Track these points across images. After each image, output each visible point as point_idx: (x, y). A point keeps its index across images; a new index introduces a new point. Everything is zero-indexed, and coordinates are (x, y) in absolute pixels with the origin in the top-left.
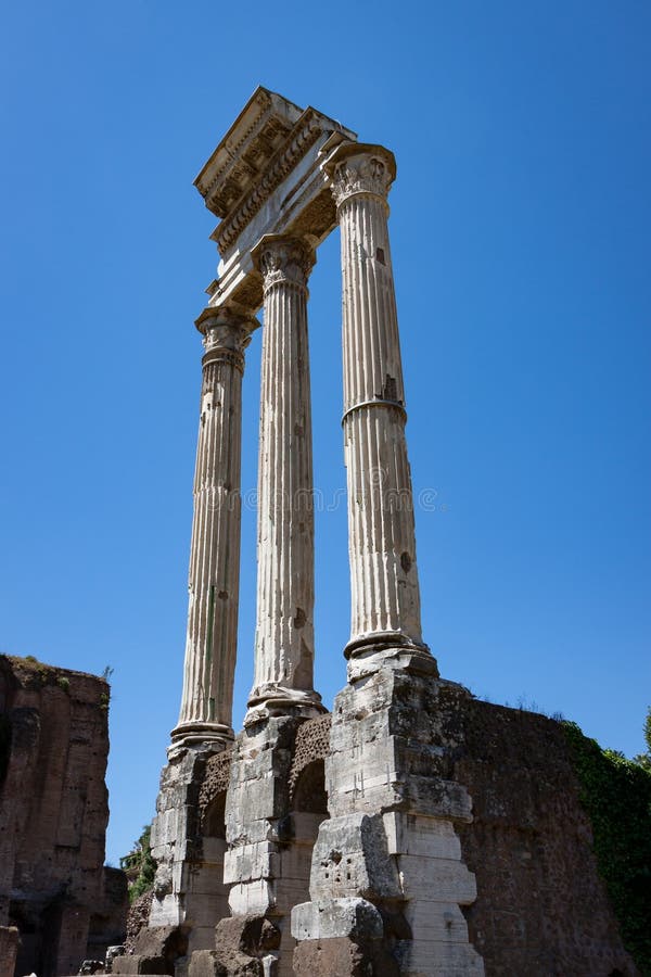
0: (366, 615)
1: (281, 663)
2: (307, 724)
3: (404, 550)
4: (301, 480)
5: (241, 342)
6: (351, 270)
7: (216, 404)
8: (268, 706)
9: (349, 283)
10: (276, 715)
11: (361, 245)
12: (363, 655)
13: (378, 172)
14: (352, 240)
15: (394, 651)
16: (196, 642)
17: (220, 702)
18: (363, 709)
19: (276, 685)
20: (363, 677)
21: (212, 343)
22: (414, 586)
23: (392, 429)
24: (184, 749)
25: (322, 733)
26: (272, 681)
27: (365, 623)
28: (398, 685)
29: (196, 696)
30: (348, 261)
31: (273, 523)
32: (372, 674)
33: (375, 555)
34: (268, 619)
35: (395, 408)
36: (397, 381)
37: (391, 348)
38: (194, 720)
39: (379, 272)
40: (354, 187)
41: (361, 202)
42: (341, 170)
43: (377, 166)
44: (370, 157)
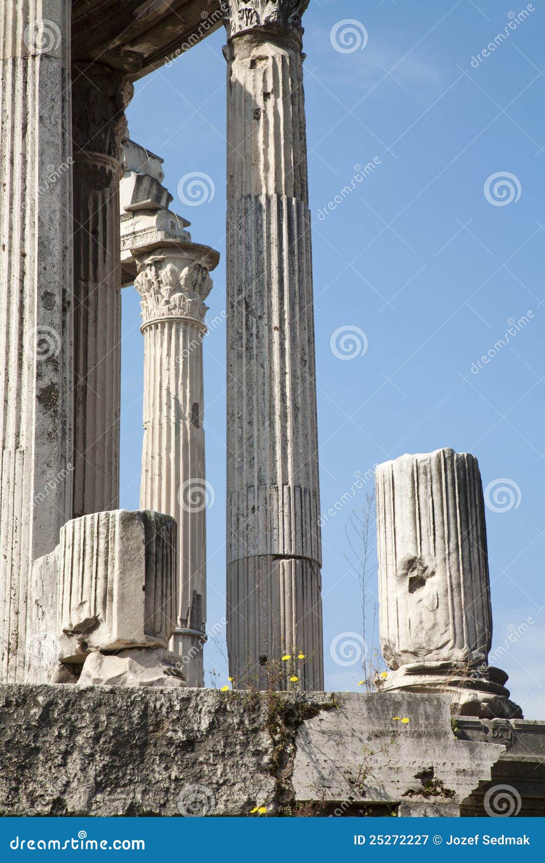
36: (203, 597)
40: (173, 303)
41: (178, 329)
42: (155, 267)
43: (200, 271)
44: (194, 260)
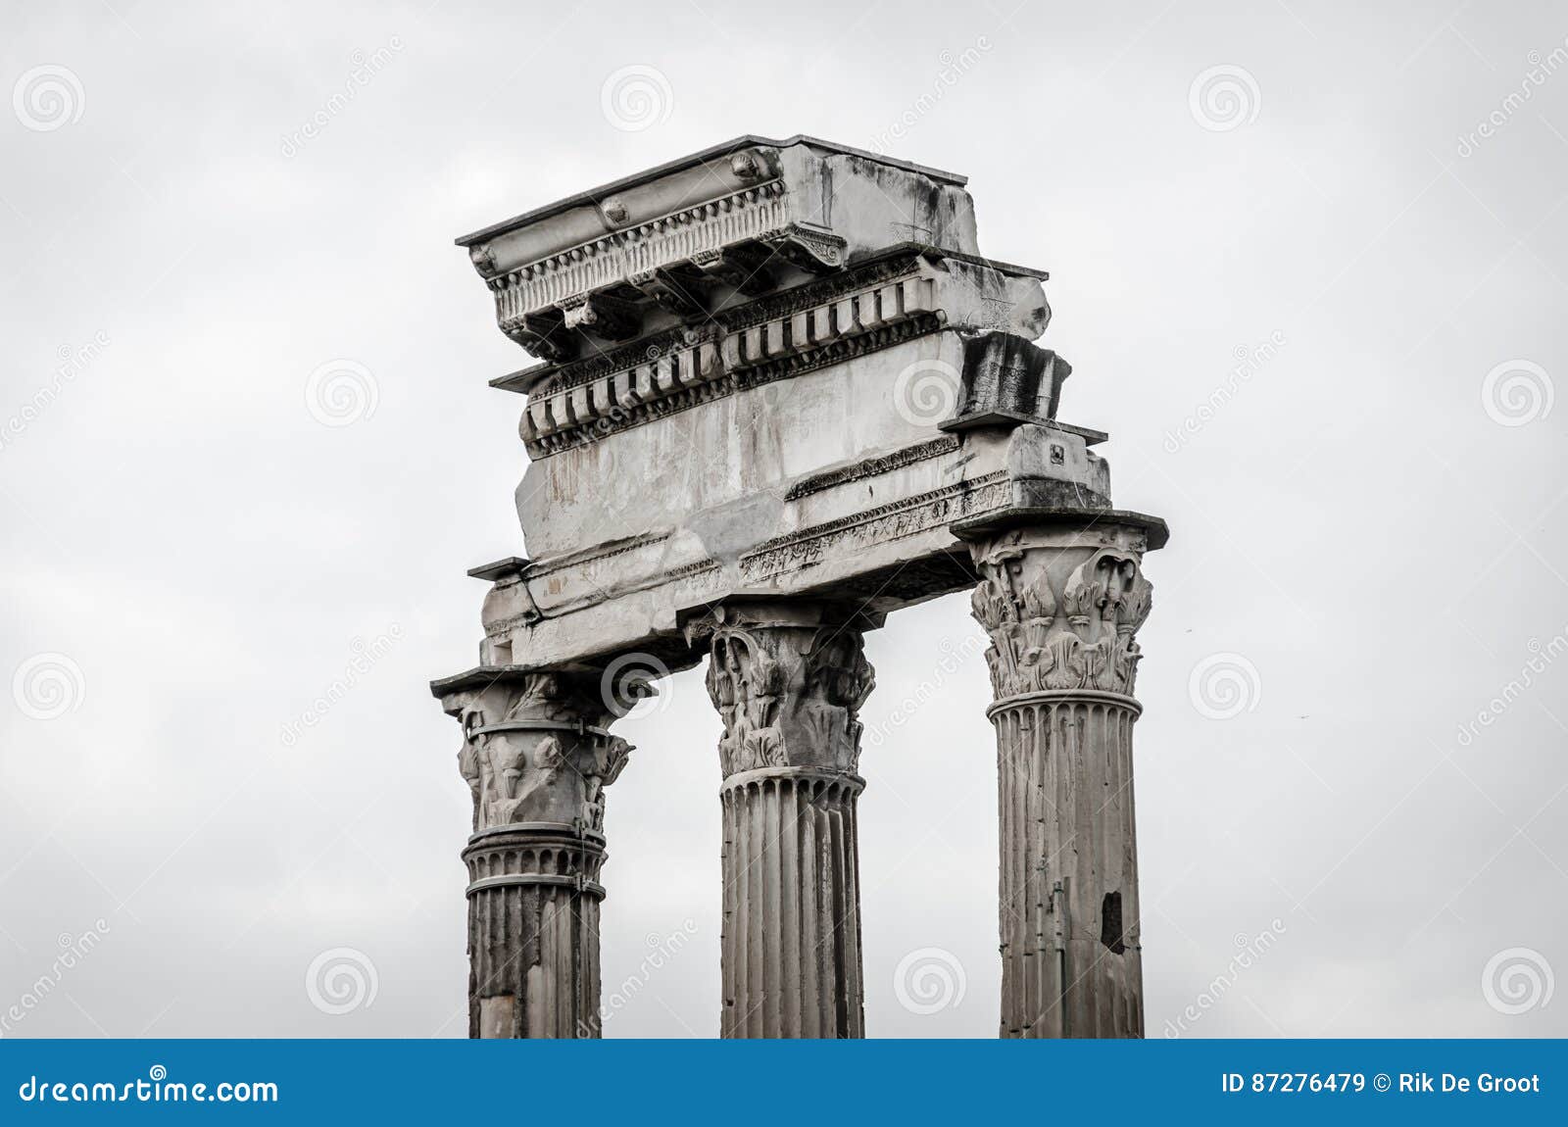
11: (1063, 889)
14: (1036, 861)
40: (1049, 659)
41: (1064, 720)
42: (1008, 572)
43: (1116, 571)
44: (1095, 549)
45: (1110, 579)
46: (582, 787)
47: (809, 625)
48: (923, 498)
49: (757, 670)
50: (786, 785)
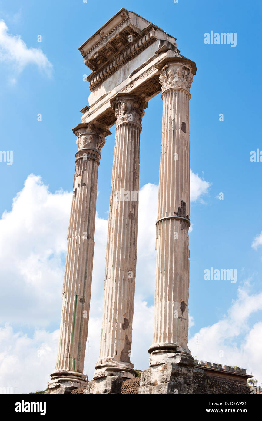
0: (161, 334)
1: (115, 348)
2: (127, 381)
3: (183, 300)
4: (131, 245)
5: (99, 145)
6: (167, 134)
7: (83, 184)
8: (107, 370)
9: (165, 143)
10: (111, 375)
11: (174, 120)
12: (158, 354)
13: (186, 74)
14: (169, 116)
15: (173, 354)
16: (66, 326)
17: (78, 360)
18: (156, 381)
19: (111, 359)
20: (157, 365)
21: (83, 145)
22: (186, 320)
23: (182, 233)
24: (58, 384)
25: (135, 388)
26: (110, 357)
27: (160, 338)
28: (174, 372)
29: (65, 356)
30: (166, 129)
31: (114, 269)
32: (161, 364)
33: (168, 302)
34: (109, 323)
35: (185, 221)
36: (187, 204)
37: (185, 185)
38: (64, 369)
39: (182, 137)
40: (172, 83)
41: (175, 93)
42: (166, 70)
43: (186, 70)
44: (182, 65)
45: (185, 71)
46: (97, 145)
47: (133, 99)
48: (152, 67)
49: (123, 106)
50: (127, 124)
